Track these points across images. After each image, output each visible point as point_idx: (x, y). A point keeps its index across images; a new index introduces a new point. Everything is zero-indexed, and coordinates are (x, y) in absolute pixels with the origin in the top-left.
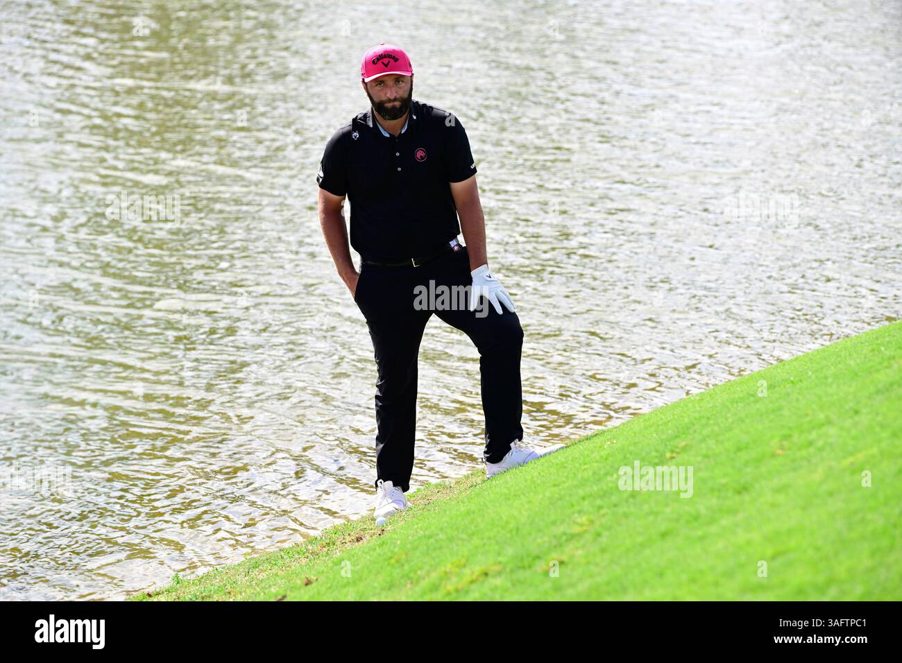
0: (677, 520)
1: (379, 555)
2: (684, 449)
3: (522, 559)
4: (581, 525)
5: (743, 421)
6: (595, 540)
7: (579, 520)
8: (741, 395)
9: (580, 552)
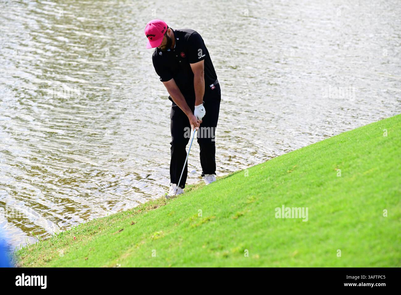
0: (292, 197)
1: (164, 212)
2: (295, 169)
3: (225, 214)
4: (251, 200)
5: (320, 157)
6: (256, 206)
7: (249, 198)
8: (320, 147)
9: (250, 211)
